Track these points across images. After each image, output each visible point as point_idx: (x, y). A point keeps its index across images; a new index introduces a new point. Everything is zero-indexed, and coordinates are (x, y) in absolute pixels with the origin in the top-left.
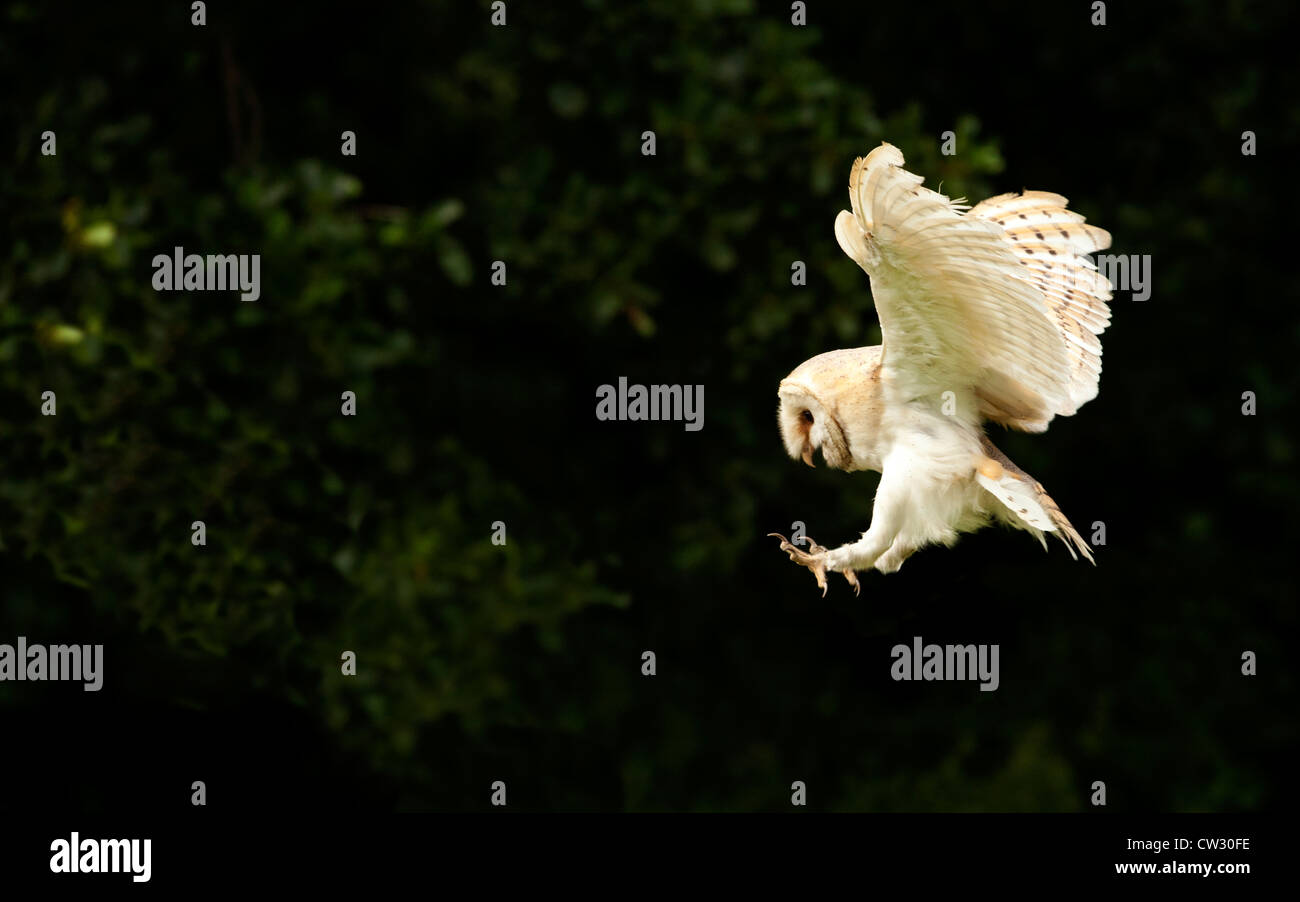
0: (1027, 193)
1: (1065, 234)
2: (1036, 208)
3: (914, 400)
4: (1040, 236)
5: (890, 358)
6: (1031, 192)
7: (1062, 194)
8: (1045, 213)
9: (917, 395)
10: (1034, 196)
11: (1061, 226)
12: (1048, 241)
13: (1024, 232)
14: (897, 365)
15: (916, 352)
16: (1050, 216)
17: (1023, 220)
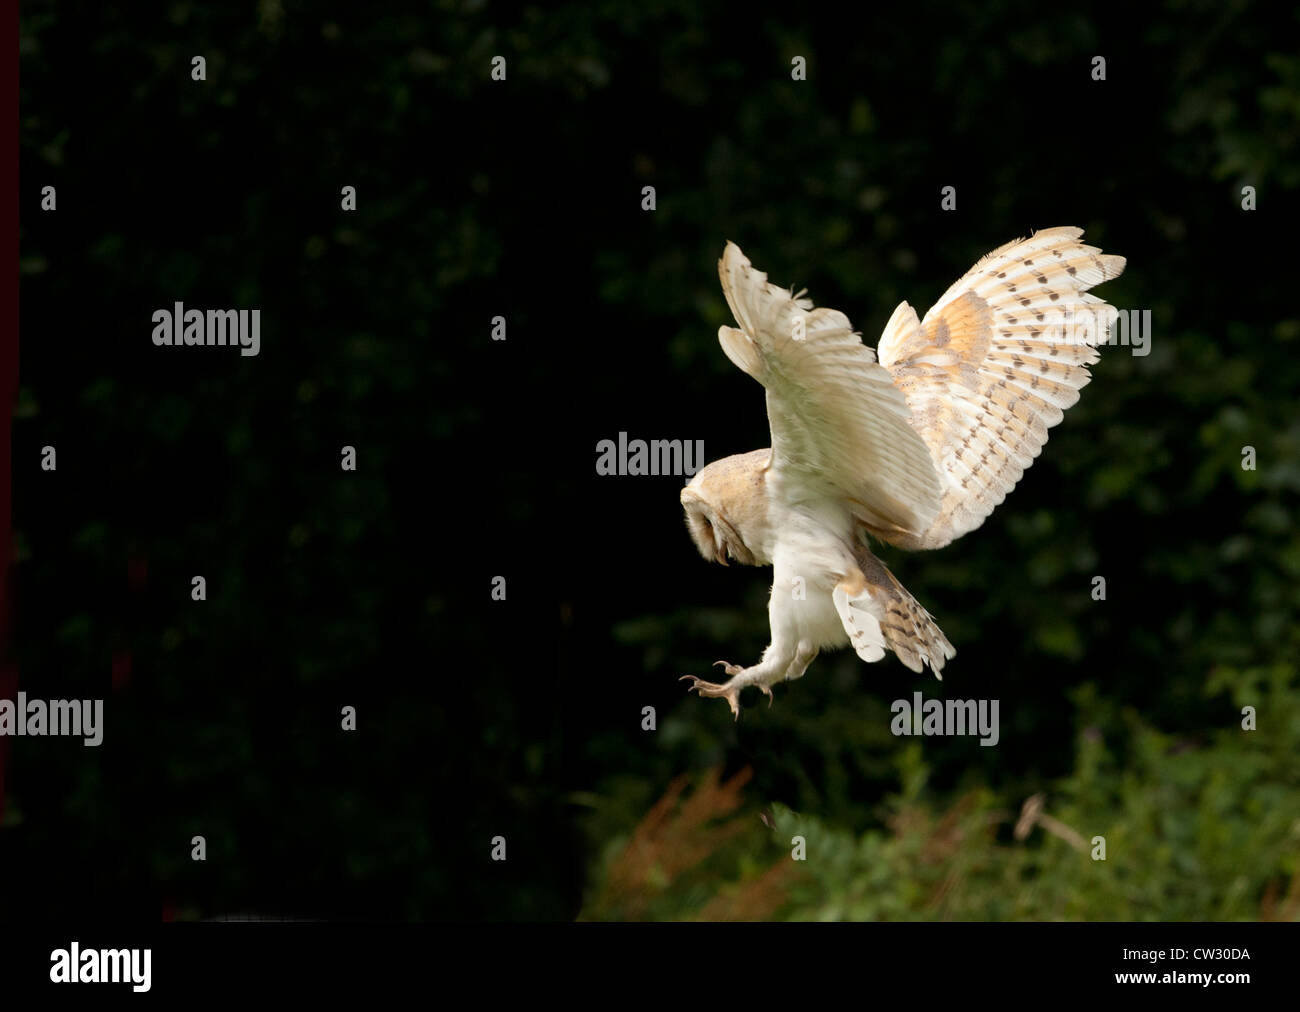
0: (1040, 234)
1: (1072, 271)
2: (1046, 250)
3: (798, 503)
4: (1043, 280)
5: (778, 463)
6: (1043, 231)
7: (1077, 226)
8: (1055, 253)
9: (799, 500)
10: (1046, 234)
11: (1068, 263)
12: (1051, 285)
13: (1024, 280)
14: (784, 470)
15: (799, 460)
16: (1060, 255)
17: (1030, 267)
